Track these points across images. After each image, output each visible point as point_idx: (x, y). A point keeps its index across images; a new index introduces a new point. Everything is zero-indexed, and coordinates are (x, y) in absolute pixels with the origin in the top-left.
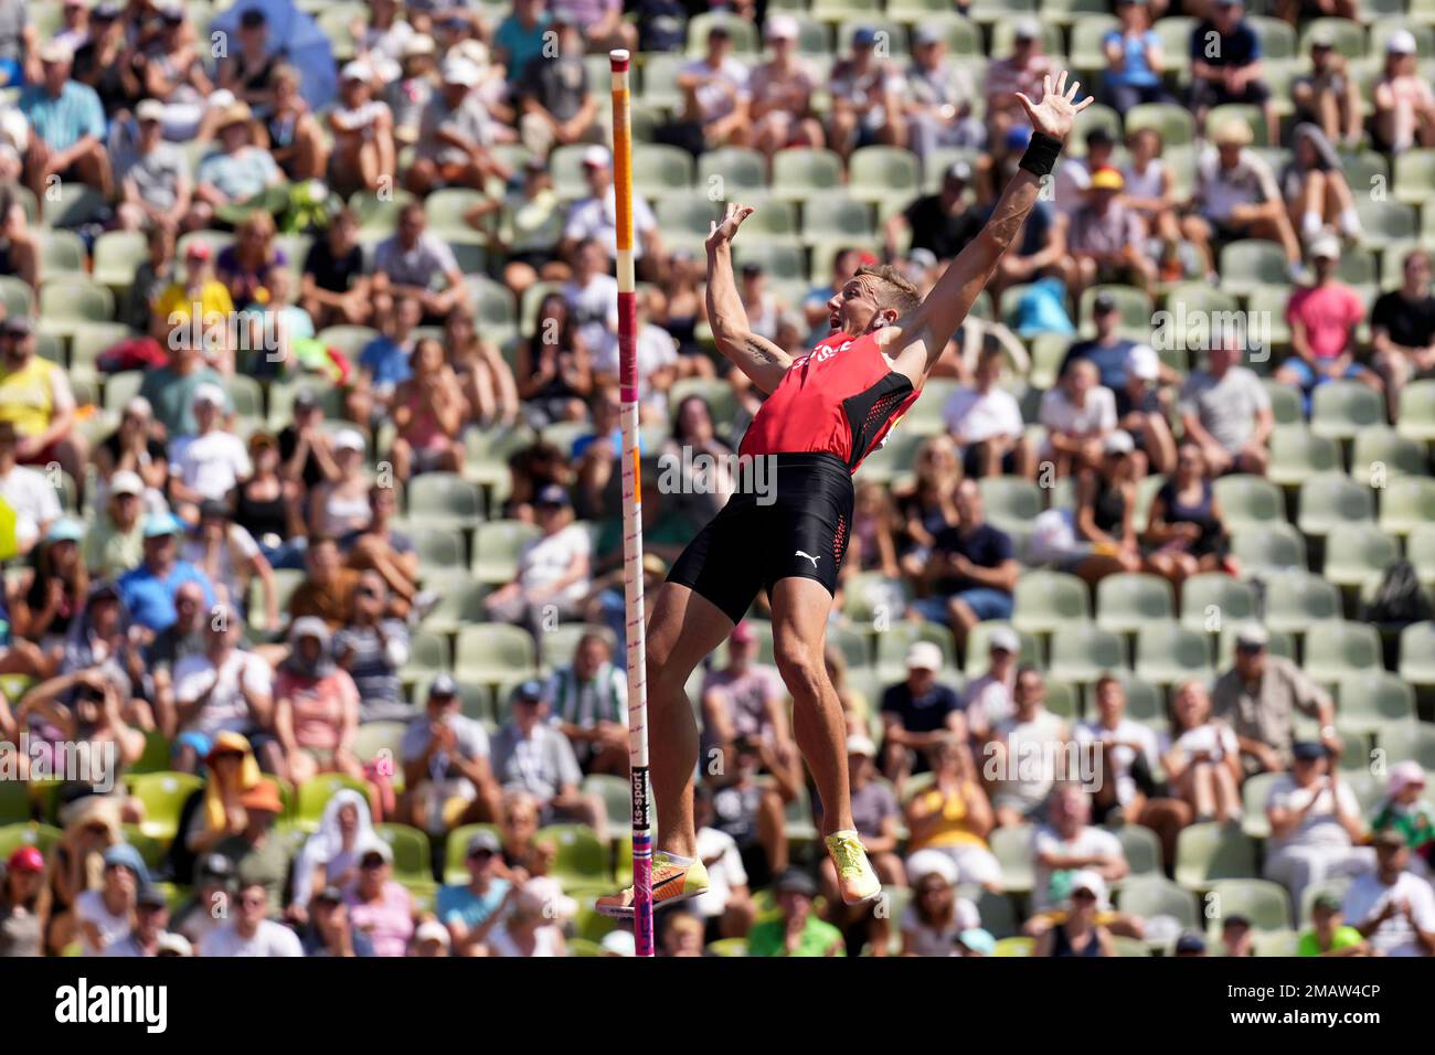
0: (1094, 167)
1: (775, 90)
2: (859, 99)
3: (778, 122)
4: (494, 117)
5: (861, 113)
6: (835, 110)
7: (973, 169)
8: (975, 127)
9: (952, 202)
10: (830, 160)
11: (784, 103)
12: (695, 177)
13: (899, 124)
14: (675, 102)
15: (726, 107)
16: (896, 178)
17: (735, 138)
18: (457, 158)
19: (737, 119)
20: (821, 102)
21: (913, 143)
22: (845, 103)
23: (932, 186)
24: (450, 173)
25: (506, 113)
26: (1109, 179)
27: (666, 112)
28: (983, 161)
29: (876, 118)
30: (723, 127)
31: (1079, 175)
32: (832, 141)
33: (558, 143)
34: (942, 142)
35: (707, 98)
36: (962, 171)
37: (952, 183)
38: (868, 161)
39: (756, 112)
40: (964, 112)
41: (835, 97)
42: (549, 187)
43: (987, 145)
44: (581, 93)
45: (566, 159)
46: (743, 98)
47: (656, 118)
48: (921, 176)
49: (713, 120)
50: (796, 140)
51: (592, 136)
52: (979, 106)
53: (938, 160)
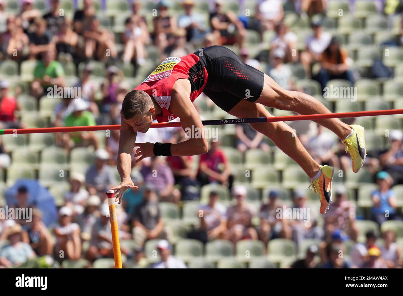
0: (369, 246)
1: (237, 216)
2: (271, 219)
3: (238, 229)
4: (122, 229)
5: (272, 226)
6: (262, 223)
7: (319, 248)
8: (319, 231)
9: (310, 261)
10: (260, 245)
11: (241, 222)
12: (204, 252)
13: (288, 230)
14: (196, 222)
15: (217, 223)
16: (287, 252)
17: (221, 236)
18: (106, 246)
19: (221, 228)
20: (256, 221)
21: (294, 237)
22: (266, 221)
23: (302, 255)
24: (104, 252)
25: (126, 227)
26: (375, 251)
27: (192, 226)
28: (322, 244)
29: (278, 228)
30: (216, 232)
31: (362, 250)
32: (261, 237)
33: (148, 239)
34: (306, 237)
35: (209, 220)
36: (314, 249)
37: (310, 254)
38: (275, 245)
39: (230, 225)
40: (315, 224)
41: (262, 219)
42: (145, 257)
43: (324, 238)
44: (157, 218)
45: (151, 245)
46: (224, 220)
47: (188, 228)
48: (297, 250)
49: (212, 228)
50: (246, 237)
51: (163, 236)
52: (321, 222)
53: (304, 244)
